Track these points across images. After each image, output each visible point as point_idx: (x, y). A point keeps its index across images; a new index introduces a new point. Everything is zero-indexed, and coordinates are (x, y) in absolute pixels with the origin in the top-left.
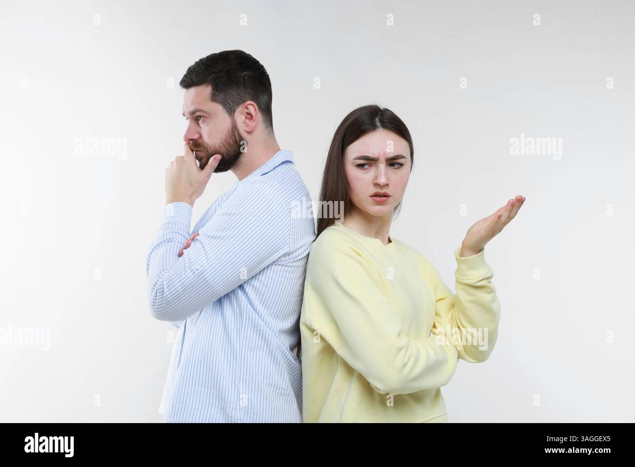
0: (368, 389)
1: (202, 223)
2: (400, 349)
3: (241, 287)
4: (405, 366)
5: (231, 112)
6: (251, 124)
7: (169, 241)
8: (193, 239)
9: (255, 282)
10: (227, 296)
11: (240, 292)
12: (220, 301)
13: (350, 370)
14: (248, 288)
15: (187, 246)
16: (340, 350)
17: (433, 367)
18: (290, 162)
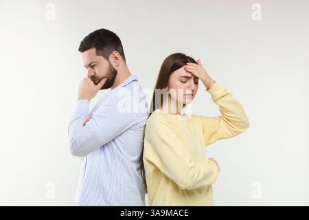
0: (176, 187)
1: (94, 110)
2: (192, 168)
3: (113, 140)
4: (194, 176)
5: (107, 58)
6: (118, 61)
7: (79, 118)
8: (90, 117)
9: (120, 138)
10: (107, 144)
11: (113, 143)
12: (103, 147)
13: (167, 179)
14: (117, 141)
15: (88, 121)
16: (163, 170)
17: (207, 176)
18: (136, 80)
